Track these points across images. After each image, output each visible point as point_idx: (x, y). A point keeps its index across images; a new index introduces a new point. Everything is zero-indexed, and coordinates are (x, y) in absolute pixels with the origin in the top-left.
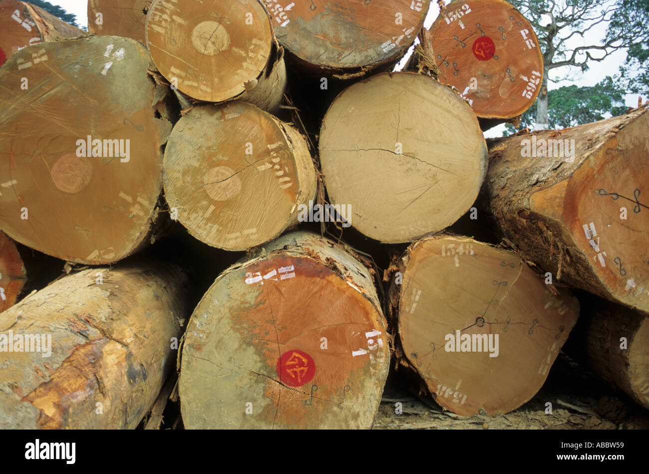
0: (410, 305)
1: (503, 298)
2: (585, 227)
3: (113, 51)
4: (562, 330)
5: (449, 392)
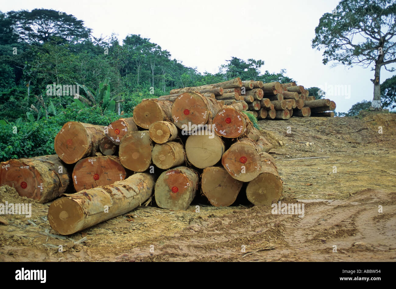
0: (204, 182)
1: (225, 180)
2: (226, 165)
3: (143, 134)
4: (239, 188)
5: (213, 201)
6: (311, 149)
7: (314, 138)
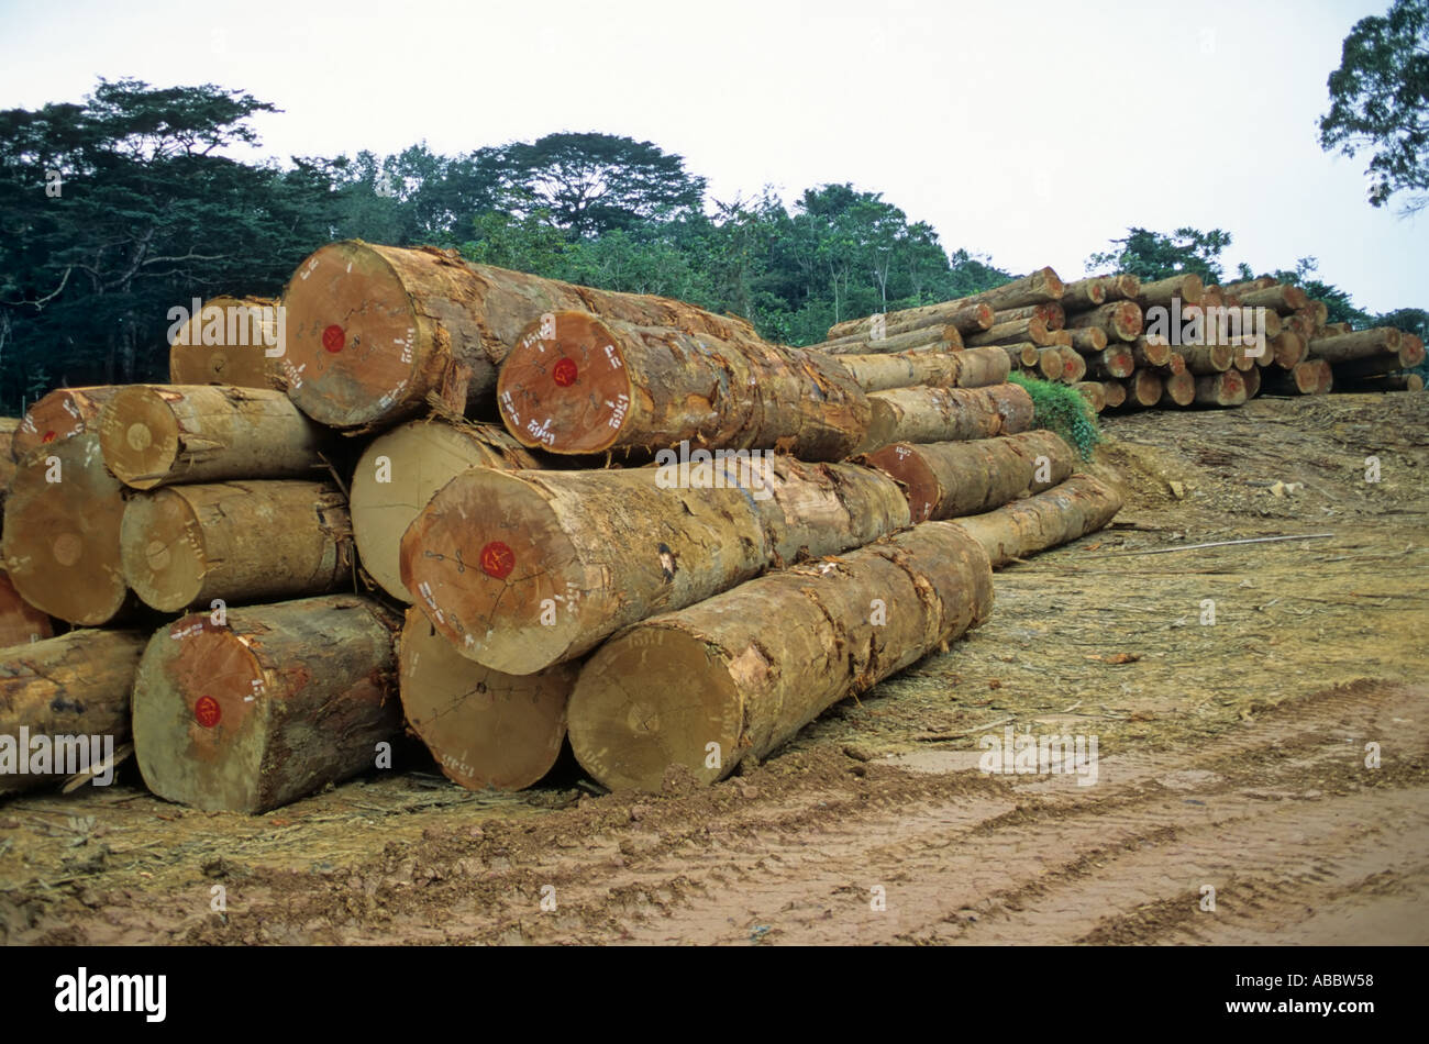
0: (409, 669)
2: (421, 586)
3: (92, 446)
5: (455, 763)
6: (1287, 508)
7: (1314, 465)
